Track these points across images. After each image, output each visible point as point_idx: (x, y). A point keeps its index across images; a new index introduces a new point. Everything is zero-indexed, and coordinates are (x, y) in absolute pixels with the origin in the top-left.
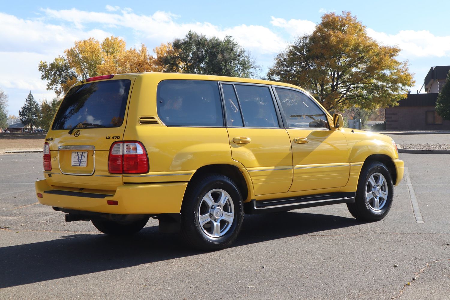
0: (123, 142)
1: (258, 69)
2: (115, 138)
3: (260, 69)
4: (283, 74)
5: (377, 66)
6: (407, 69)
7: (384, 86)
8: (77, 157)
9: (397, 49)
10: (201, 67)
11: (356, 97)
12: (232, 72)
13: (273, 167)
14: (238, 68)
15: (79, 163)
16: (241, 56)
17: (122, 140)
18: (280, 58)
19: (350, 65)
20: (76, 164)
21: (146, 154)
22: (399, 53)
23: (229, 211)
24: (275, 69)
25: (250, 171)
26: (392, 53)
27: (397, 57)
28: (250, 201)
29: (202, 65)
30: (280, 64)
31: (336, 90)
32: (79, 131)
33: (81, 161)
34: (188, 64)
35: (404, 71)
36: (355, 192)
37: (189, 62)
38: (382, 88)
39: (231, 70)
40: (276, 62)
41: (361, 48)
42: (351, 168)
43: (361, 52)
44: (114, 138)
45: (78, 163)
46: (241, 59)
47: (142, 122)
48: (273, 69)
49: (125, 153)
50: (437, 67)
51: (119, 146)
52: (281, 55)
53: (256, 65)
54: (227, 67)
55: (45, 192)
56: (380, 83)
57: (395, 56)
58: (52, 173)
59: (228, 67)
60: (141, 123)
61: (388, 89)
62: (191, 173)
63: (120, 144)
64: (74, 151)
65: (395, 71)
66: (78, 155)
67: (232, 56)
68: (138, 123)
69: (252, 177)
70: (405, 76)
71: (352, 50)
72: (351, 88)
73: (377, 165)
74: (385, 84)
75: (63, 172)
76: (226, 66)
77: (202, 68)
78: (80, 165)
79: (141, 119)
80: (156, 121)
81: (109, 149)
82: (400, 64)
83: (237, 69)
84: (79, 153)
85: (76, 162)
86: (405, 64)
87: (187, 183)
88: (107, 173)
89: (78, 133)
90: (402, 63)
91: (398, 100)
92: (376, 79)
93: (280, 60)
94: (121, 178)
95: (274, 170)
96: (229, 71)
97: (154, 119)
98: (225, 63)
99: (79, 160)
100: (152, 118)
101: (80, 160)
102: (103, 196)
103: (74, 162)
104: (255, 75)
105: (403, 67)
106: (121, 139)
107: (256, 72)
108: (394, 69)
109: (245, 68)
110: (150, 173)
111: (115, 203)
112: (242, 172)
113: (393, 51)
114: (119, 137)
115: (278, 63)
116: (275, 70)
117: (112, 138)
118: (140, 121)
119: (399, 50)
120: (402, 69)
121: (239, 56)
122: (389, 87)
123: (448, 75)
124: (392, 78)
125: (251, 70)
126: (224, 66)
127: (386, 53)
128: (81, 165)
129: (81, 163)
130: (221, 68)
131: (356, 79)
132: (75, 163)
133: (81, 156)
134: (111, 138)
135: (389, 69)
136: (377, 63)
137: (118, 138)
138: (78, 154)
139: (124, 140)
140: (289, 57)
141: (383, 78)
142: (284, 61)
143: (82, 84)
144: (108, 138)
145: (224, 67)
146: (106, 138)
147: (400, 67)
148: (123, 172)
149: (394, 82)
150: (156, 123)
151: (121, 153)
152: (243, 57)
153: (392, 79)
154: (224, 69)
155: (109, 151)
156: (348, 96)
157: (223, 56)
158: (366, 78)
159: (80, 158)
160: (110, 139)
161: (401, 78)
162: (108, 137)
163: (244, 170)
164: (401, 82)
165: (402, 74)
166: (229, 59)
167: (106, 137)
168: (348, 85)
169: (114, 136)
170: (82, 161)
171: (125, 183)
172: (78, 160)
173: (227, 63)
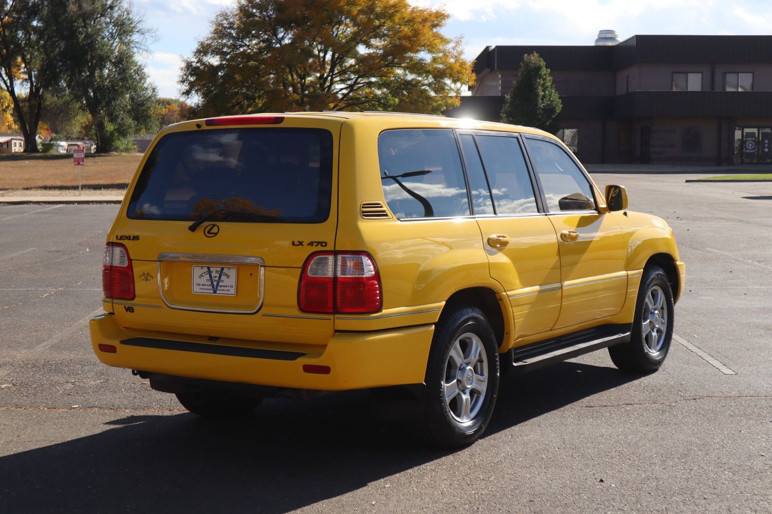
0: (335, 253)
1: (148, 35)
2: (315, 244)
3: (152, 35)
4: (226, 53)
5: (410, 46)
6: (461, 53)
7: (419, 82)
8: (208, 277)
9: (443, 15)
10: (33, 26)
11: (365, 102)
12: (97, 40)
13: (537, 288)
14: (109, 32)
15: (213, 287)
16: (116, 9)
17: (333, 249)
18: (221, 21)
19: (356, 39)
20: (203, 289)
21: (377, 276)
22: (447, 22)
23: (479, 373)
24: (209, 42)
25: (512, 296)
26: (433, 21)
27: (443, 28)
28: (507, 350)
29: (35, 23)
30: (220, 32)
31: (330, 87)
32: (214, 225)
33: (218, 283)
34: (4, 20)
35: (456, 57)
36: (631, 323)
37: (6, 15)
38: (415, 86)
39: (95, 36)
40: (212, 29)
41: (378, 10)
42: (629, 280)
43: (378, 17)
44: (312, 245)
45: (211, 288)
46: (116, 15)
47: (366, 214)
48: (206, 42)
49: (338, 274)
50: (498, 48)
51: (327, 259)
52: (225, 16)
53: (144, 27)
54: (87, 29)
55: (123, 342)
56: (410, 77)
57: (438, 27)
58: (136, 305)
59: (90, 30)
60: (364, 215)
61: (427, 88)
62: (439, 307)
63: (328, 256)
64: (200, 263)
65: (441, 55)
66: (210, 272)
67: (97, 8)
68: (359, 217)
69: (513, 308)
70: (458, 64)
71: (361, 12)
72: (359, 84)
73: (657, 273)
74: (420, 79)
75: (169, 305)
76: (85, 26)
77: (35, 29)
78: (215, 292)
79: (363, 208)
80: (384, 211)
81: (301, 266)
82: (448, 42)
83: (107, 34)
84: (212, 269)
85: (204, 285)
86: (458, 43)
87: (434, 326)
88: (296, 312)
89: (215, 230)
90: (452, 40)
91: (442, 109)
92: (405, 68)
93: (221, 25)
94: (332, 320)
95: (540, 292)
96: (92, 38)
97: (381, 207)
98: (84, 21)
99: (212, 283)
100: (377, 205)
101: (215, 283)
102: (293, 356)
103: (199, 285)
104: (143, 47)
105: (454, 48)
106: (330, 247)
107: (144, 40)
108: (440, 51)
109: (125, 32)
110: (384, 311)
111: (325, 370)
112: (500, 300)
113: (437, 17)
114: (326, 243)
115: (216, 32)
116: (209, 45)
117: (309, 244)
118: (363, 212)
119: (448, 16)
120: (452, 51)
121: (111, 7)
122: (429, 85)
123: (523, 64)
124: (436, 68)
125: (136, 37)
126: (82, 27)
127: (425, 20)
128: (218, 292)
129: (219, 288)
130: (75, 31)
131: (367, 66)
132: (201, 287)
133: (218, 275)
134: (305, 244)
135: (430, 51)
136: (408, 38)
137: (324, 244)
138: (209, 268)
139: (336, 249)
140: (240, 19)
141: (418, 67)
142: (229, 28)
143: (196, 129)
144: (296, 243)
145: (81, 29)
146: (293, 244)
147: (450, 46)
148: (336, 311)
149: (439, 75)
150: (383, 214)
151: (330, 274)
152: (119, 11)
153: (436, 71)
154: (80, 33)
155: (300, 270)
156: (350, 99)
157: (80, 7)
158: (387, 66)
159: (217, 279)
160: (302, 245)
161: (451, 67)
162: (299, 242)
163: (503, 294)
164: (451, 76)
165: (452, 60)
166: (93, 14)
167: (293, 242)
168: (352, 79)
169: (314, 241)
170: (221, 284)
171: (336, 331)
172: (210, 283)
173: (88, 21)
